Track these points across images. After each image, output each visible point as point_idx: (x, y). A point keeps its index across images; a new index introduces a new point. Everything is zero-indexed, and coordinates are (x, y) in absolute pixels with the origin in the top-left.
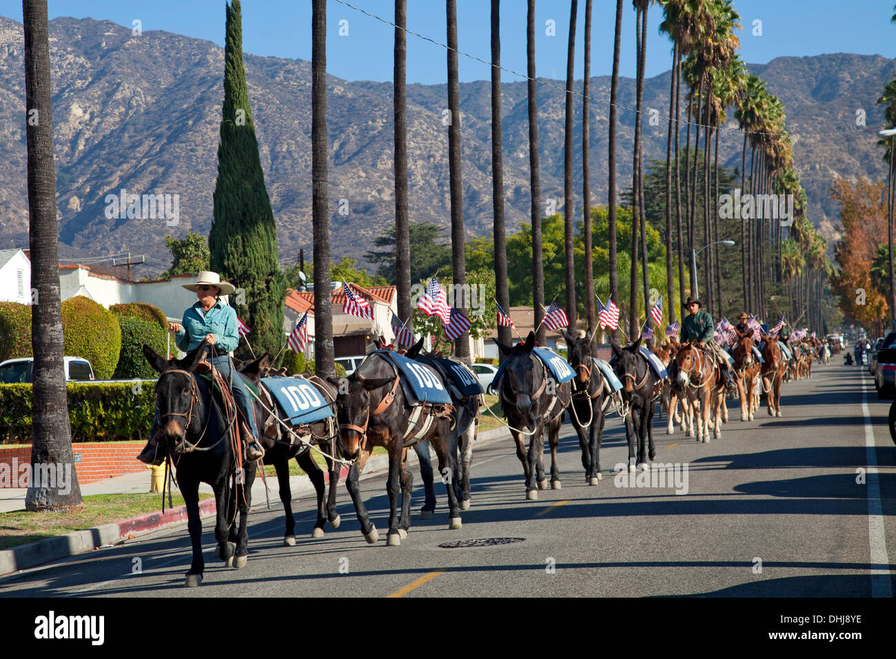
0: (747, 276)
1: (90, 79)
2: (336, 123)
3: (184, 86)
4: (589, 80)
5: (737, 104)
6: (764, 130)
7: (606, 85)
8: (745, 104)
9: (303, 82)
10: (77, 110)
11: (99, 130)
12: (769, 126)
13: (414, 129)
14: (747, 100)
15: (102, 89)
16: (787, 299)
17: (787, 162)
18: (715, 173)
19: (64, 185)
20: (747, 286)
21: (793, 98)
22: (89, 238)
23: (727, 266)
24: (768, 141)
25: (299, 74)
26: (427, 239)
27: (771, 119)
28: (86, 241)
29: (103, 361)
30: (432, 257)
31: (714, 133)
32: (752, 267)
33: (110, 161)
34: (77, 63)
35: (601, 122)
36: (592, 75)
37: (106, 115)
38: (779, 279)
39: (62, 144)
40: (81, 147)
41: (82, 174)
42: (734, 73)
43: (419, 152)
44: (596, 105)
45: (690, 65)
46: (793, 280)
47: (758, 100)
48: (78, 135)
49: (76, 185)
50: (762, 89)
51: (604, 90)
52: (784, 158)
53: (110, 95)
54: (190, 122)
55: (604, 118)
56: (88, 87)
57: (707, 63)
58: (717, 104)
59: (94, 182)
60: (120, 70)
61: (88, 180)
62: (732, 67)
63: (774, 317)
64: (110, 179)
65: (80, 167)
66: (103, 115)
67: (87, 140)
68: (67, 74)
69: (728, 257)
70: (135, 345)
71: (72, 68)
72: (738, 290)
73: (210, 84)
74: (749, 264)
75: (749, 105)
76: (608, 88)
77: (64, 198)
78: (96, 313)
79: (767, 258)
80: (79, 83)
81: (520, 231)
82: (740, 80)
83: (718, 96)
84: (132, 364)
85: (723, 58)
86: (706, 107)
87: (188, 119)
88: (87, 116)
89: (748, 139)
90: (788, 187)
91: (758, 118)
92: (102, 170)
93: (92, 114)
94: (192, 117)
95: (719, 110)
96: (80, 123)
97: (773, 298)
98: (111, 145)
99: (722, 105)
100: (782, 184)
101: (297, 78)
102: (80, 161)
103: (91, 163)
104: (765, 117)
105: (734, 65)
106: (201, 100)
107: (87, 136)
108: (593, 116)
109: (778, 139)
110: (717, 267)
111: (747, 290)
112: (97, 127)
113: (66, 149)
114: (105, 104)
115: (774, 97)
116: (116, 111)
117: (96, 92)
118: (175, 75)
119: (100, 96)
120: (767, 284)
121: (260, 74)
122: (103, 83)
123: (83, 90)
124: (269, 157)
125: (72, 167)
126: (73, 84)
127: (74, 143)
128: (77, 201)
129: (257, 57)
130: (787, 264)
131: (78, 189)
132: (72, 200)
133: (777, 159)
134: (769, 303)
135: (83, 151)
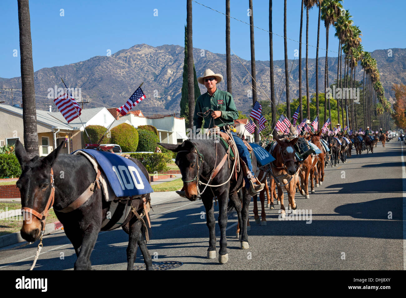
0: (365, 114)
1: (173, 62)
2: (244, 73)
3: (199, 63)
4: (318, 58)
5: (361, 60)
6: (370, 69)
7: (324, 59)
8: (364, 61)
9: (234, 61)
10: (169, 71)
11: (176, 76)
12: (372, 67)
13: (267, 74)
14: (365, 59)
15: (177, 65)
16: (379, 121)
17: (378, 79)
18: (354, 83)
19: (166, 93)
20: (365, 117)
21: (381, 62)
22: (173, 108)
23: (359, 111)
24: (371, 72)
25: (233, 59)
26: (266, 105)
27: (372, 65)
28: (172, 109)
29: (132, 145)
30: (268, 110)
31: (354, 69)
32: (367, 111)
33: (179, 85)
34: (169, 58)
35: (323, 70)
36: (319, 56)
37: (178, 72)
38: (376, 115)
39: (165, 81)
40: (171, 82)
41: (171, 89)
42: (360, 50)
43: (268, 81)
44: (321, 66)
45: (346, 47)
46: (380, 115)
47: (368, 59)
48: (170, 78)
49: (169, 93)
50: (369, 56)
51: (323, 61)
52: (377, 78)
53: (179, 66)
54: (201, 74)
55: (324, 69)
56: (172, 64)
57: (351, 46)
58: (355, 60)
59: (174, 92)
60: (181, 59)
61: (173, 91)
62: (359, 48)
63: (374, 127)
64: (179, 91)
65: (170, 88)
66: (177, 72)
67: (172, 80)
68: (167, 61)
69: (359, 109)
70: (144, 139)
71: (168, 59)
72: (363, 118)
73: (207, 62)
74: (366, 111)
75: (365, 61)
76: (324, 60)
77: (166, 96)
78: (129, 129)
79: (372, 109)
80: (170, 63)
81: (293, 102)
82: (362, 52)
83: (355, 57)
84: (143, 146)
85: (356, 44)
86: (351, 61)
87: (201, 73)
88: (172, 73)
89: (365, 72)
90: (378, 87)
91: (368, 65)
92: (176, 88)
93: (174, 72)
94: (202, 72)
95: (355, 62)
96: (170, 75)
97: (374, 121)
98: (179, 81)
99: (356, 60)
100: (376, 86)
101: (232, 60)
102: (171, 86)
103: (174, 86)
104: (370, 64)
105: (360, 48)
106: (205, 67)
107: (172, 79)
108: (320, 69)
109: (375, 72)
110: (355, 112)
111: (365, 119)
112: (175, 76)
113: (167, 82)
114: (177, 69)
115: (373, 58)
116: (181, 71)
117: (175, 66)
118: (197, 60)
119: (176, 67)
120: (372, 116)
121: (221, 59)
122: (177, 63)
123: (171, 65)
124: (224, 83)
125: (168, 87)
126: (168, 64)
127: (169, 80)
128: (170, 97)
129: (221, 54)
130: (378, 111)
131: (170, 94)
132: (168, 97)
133: (375, 78)
134: (372, 122)
135: (171, 83)
